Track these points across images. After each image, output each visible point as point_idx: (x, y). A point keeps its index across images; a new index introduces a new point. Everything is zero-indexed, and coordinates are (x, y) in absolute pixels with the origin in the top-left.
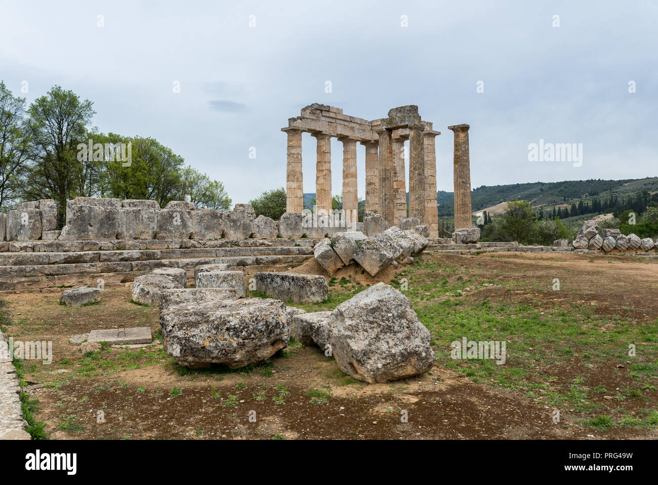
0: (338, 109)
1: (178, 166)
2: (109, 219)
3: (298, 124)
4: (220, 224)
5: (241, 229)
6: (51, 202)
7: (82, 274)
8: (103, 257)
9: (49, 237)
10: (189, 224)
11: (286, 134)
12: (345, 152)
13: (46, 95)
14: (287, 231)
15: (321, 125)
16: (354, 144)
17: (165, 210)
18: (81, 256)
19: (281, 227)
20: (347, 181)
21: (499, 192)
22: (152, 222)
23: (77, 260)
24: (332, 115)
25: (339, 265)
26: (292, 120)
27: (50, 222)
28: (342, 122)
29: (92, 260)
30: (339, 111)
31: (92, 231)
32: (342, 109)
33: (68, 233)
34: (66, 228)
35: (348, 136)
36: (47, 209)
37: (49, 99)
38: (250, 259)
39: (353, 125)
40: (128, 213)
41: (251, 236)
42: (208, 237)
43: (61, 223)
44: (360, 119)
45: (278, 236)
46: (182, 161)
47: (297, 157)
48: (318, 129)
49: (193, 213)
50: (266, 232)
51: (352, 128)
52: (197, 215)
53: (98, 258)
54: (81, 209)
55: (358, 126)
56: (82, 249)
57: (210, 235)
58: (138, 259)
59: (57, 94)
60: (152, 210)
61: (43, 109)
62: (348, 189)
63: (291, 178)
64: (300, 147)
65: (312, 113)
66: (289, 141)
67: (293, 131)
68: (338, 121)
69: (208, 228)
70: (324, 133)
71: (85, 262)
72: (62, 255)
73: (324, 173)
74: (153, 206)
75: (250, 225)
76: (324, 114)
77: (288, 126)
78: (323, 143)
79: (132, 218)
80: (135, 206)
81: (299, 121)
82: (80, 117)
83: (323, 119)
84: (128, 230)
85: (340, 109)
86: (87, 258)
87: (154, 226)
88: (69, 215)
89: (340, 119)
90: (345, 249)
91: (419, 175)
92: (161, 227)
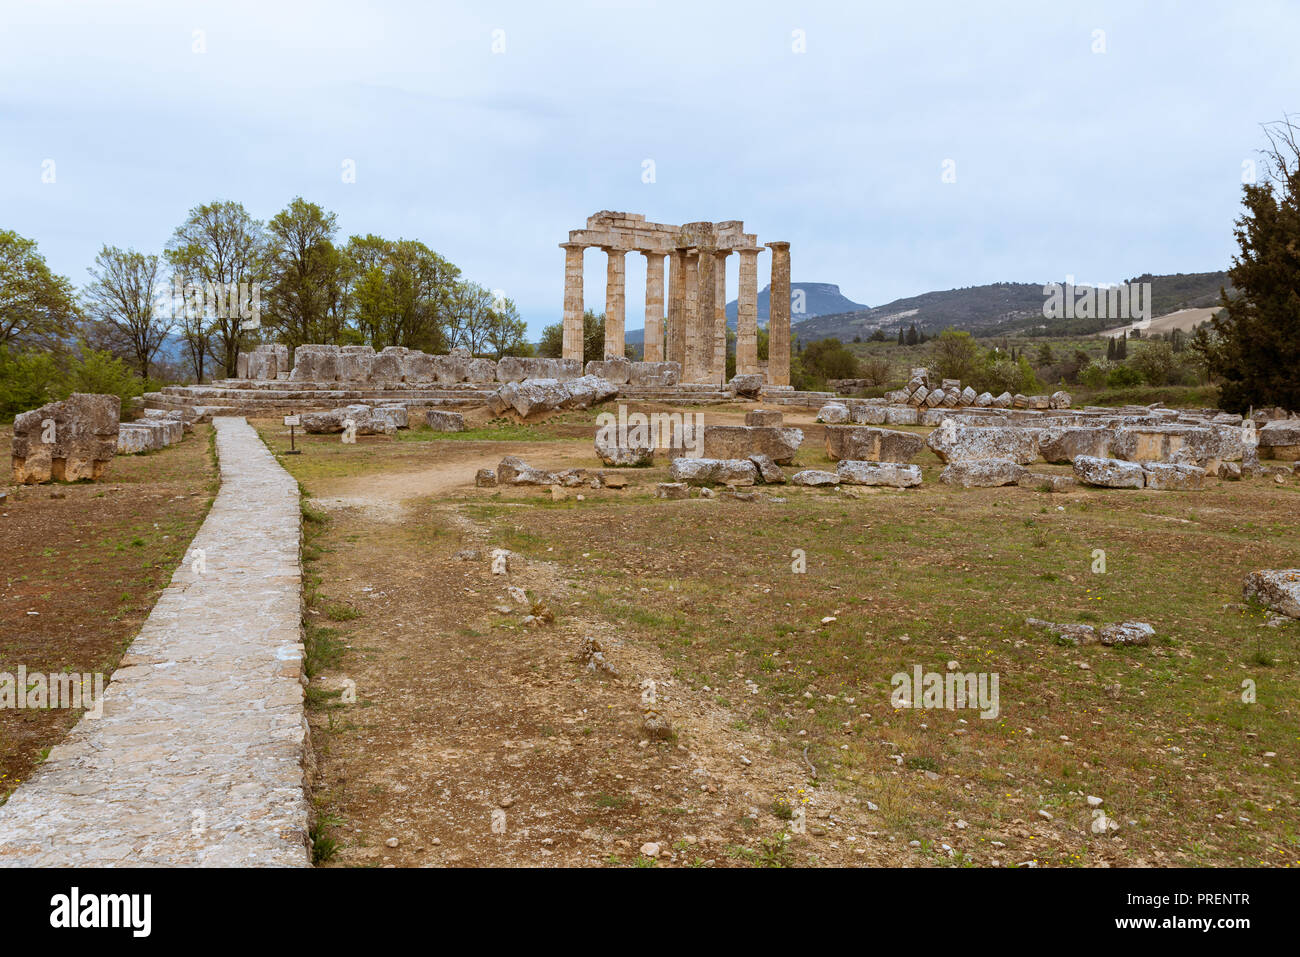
0: (638, 216)
1: (454, 279)
2: (329, 363)
3: (579, 239)
4: (432, 369)
5: (454, 371)
6: (283, 348)
7: (300, 407)
8: (316, 396)
9: (282, 377)
10: (402, 368)
11: (564, 251)
12: (649, 270)
13: (286, 208)
14: (504, 375)
15: (613, 238)
16: (660, 260)
17: (379, 355)
18: (300, 394)
19: (498, 371)
20: (650, 307)
21: (1178, 288)
22: (367, 366)
23: (298, 397)
24: (629, 224)
25: (504, 408)
26: (574, 233)
27: (282, 364)
28: (641, 233)
29: (308, 397)
30: (639, 218)
31: (315, 373)
32: (644, 216)
33: (296, 375)
34: (294, 371)
35: (650, 251)
36: (280, 353)
37: (289, 215)
38: (438, 401)
39: (661, 235)
40: (346, 358)
41: (465, 380)
42: (420, 380)
43: (290, 365)
44: (672, 226)
45: (495, 380)
46: (459, 271)
47: (576, 281)
48: (606, 244)
49: (406, 357)
50: (481, 376)
51: (658, 240)
52: (409, 359)
53: (311, 396)
54: (305, 356)
55: (668, 236)
56: (302, 389)
57: (422, 378)
58: (343, 398)
59: (298, 205)
60: (367, 355)
61: (282, 224)
62: (650, 318)
63: (569, 306)
64: (581, 267)
65: (600, 223)
66: (568, 260)
67: (573, 249)
68: (636, 232)
69: (420, 372)
70: (614, 248)
71: (303, 398)
72: (287, 393)
73: (614, 299)
74: (369, 351)
75: (463, 370)
76: (617, 223)
77: (568, 241)
78: (614, 260)
79: (349, 362)
80: (353, 352)
81: (580, 235)
82: (326, 228)
83: (614, 230)
84: (345, 373)
85: (642, 214)
86: (304, 396)
87: (369, 369)
88: (297, 360)
89: (641, 230)
90: (508, 395)
91: (706, 308)
92: (374, 371)
